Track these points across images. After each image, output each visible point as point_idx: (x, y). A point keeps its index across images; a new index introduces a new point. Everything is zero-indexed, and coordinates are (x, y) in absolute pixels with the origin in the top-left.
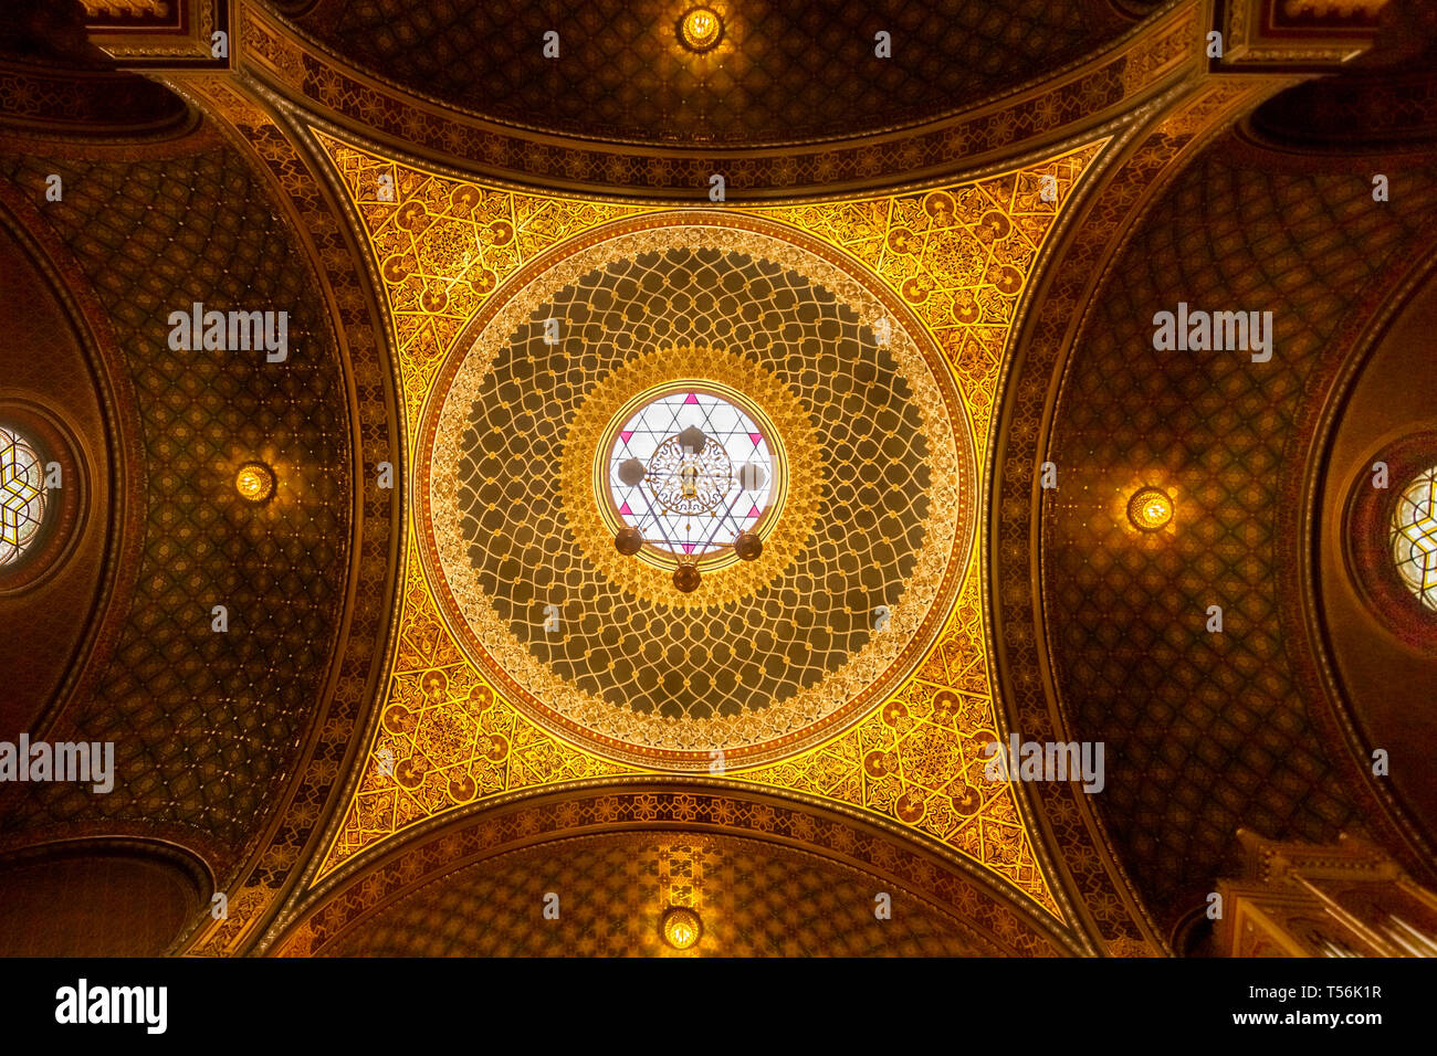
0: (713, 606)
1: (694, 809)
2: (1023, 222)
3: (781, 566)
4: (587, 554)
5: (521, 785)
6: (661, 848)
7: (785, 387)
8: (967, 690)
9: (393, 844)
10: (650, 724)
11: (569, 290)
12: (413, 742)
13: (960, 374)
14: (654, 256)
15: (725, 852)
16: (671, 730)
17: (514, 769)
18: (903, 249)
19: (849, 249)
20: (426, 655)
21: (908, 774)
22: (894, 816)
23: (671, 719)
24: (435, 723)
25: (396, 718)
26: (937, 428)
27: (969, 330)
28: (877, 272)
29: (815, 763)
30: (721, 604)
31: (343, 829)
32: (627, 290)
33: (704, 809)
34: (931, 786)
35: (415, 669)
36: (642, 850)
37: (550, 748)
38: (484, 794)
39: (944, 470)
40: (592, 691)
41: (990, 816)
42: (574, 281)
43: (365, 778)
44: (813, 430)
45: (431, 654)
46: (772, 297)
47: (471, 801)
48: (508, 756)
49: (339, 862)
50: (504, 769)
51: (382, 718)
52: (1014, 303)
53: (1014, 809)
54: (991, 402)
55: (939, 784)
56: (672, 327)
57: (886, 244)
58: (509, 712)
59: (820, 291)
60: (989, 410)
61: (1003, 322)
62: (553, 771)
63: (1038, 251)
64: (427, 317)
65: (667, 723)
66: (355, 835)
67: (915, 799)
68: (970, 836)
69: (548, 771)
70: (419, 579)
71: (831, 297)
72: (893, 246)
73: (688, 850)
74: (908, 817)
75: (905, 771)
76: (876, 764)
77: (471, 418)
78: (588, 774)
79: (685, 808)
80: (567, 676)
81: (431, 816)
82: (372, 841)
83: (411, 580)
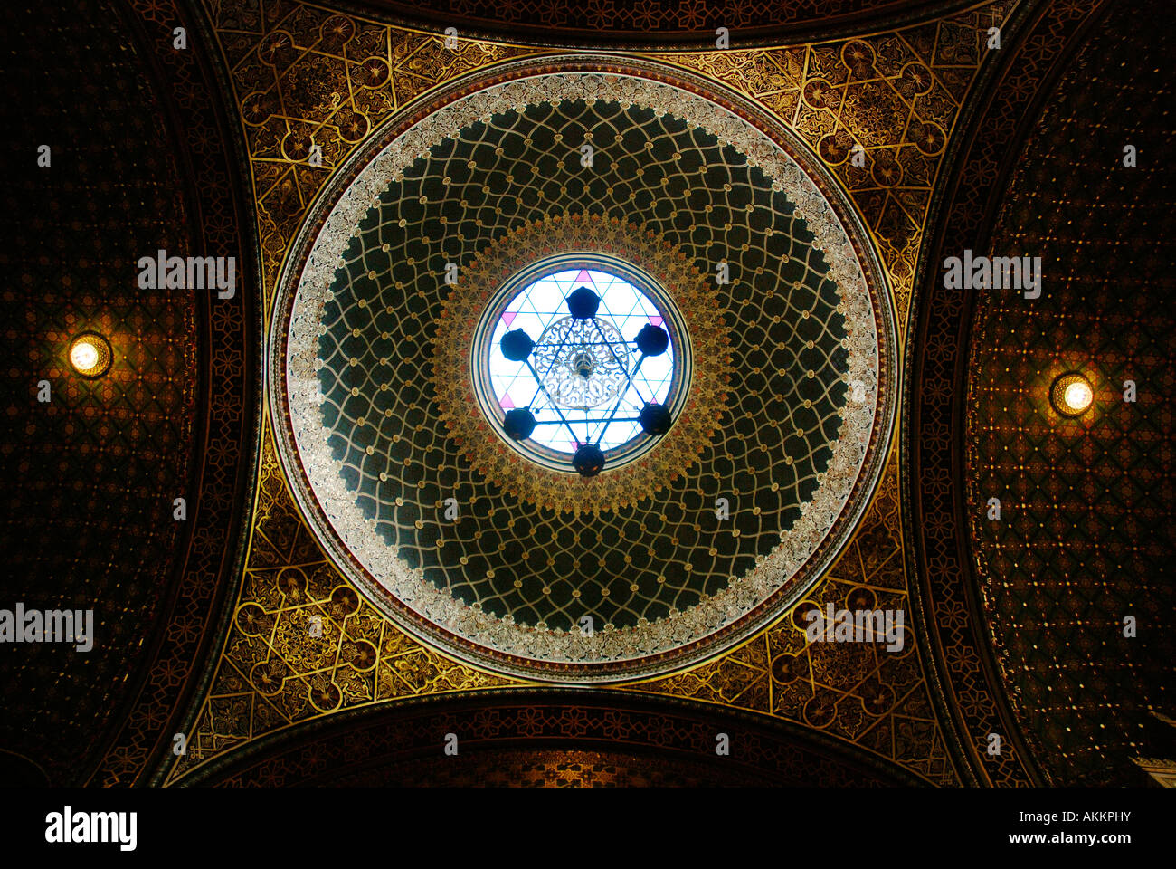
0: (606, 510)
1: (585, 723)
2: (945, 74)
3: (683, 465)
4: (463, 451)
5: (392, 696)
6: (547, 767)
7: (691, 262)
8: (884, 586)
9: (250, 750)
10: (535, 636)
11: (448, 144)
12: (270, 645)
13: (881, 242)
14: (546, 107)
15: (618, 769)
16: (558, 642)
17: (383, 679)
18: (819, 104)
19: (762, 101)
20: (282, 552)
21: (818, 677)
22: (803, 721)
23: (559, 631)
24: (294, 626)
25: (250, 617)
26: (856, 306)
27: (889, 193)
28: (792, 129)
29: (718, 671)
30: (615, 508)
31: (195, 733)
32: (513, 145)
33: (595, 723)
34: (843, 688)
35: (270, 565)
36: (527, 768)
37: (423, 658)
38: (350, 704)
39: (863, 352)
40: (470, 599)
41: (903, 713)
42: (454, 133)
43: (218, 680)
44: (721, 311)
45: (289, 551)
46: (677, 158)
47: (336, 710)
48: (376, 664)
49: (191, 766)
50: (372, 678)
51: (235, 617)
52: (936, 163)
53: (928, 704)
54: (913, 273)
55: (852, 685)
56: (564, 191)
57: (802, 97)
58: (376, 618)
59: (730, 151)
60: (910, 281)
61: (926, 185)
62: (427, 682)
63: (960, 106)
64: (289, 165)
65: (554, 635)
66: (208, 740)
67: (824, 702)
68: (882, 735)
69: (421, 683)
70: (275, 466)
71: (742, 158)
72: (810, 99)
73: (576, 768)
74: (817, 721)
75: (815, 674)
76: (785, 669)
77: (335, 287)
78: (465, 686)
79: (575, 722)
80: (441, 583)
81: (292, 724)
82: (227, 747)
83: (266, 466)
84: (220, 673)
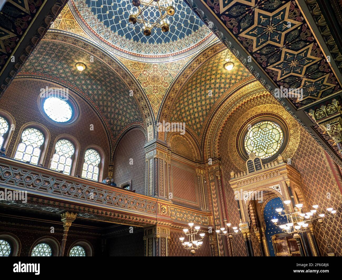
5: (176, 75)
9: (162, 104)
10: (193, 36)
12: (151, 86)
16: (198, 34)
17: (172, 73)
20: (139, 70)
23: (197, 31)
24: (152, 79)
25: (145, 85)
31: (153, 109)
35: (139, 74)
38: (170, 83)
43: (149, 99)
45: (139, 69)
47: (169, 86)
48: (169, 72)
49: (157, 113)
50: (170, 75)
51: (142, 87)
58: (162, 64)
65: (196, 33)
66: (156, 108)
69: (178, 68)
70: (123, 59)
78: (186, 62)
81: (165, 94)
82: (159, 106)
83: (122, 61)
84: (149, 97)
